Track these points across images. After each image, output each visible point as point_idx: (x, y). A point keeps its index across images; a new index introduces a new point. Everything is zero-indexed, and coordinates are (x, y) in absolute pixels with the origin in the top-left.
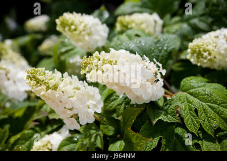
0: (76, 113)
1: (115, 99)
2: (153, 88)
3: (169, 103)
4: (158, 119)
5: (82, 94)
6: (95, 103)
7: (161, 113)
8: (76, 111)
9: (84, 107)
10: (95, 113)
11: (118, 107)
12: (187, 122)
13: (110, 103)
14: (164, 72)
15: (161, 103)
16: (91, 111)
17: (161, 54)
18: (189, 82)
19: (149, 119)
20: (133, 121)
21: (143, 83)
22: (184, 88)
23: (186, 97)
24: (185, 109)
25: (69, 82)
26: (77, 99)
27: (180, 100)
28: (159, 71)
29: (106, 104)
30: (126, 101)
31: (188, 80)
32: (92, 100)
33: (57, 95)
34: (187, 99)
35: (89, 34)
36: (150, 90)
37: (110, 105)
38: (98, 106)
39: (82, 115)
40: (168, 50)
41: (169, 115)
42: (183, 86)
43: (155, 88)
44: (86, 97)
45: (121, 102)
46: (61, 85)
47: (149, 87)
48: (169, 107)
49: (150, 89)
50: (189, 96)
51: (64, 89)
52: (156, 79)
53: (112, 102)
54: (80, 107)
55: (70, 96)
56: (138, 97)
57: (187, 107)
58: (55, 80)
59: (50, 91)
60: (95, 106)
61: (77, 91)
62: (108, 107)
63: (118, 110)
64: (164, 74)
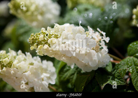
0: (32, 86)
1: (68, 70)
2: (98, 55)
3: (116, 68)
4: (106, 83)
5: (36, 68)
6: (48, 75)
7: (109, 78)
8: (31, 84)
9: (38, 80)
10: (50, 84)
11: (71, 77)
12: (136, 85)
13: (63, 74)
14: (107, 40)
15: (109, 69)
16: (46, 83)
17: (107, 24)
18: (135, 46)
19: (98, 85)
20: (83, 87)
21: (88, 51)
22: (131, 53)
23: (133, 60)
24: (133, 72)
25: (23, 59)
26: (31, 74)
27: (127, 64)
28: (103, 39)
29: (61, 76)
30: (78, 71)
31: (134, 45)
32: (46, 73)
33: (12, 72)
34: (134, 63)
35: (42, 14)
36: (95, 58)
37: (64, 76)
38: (52, 78)
39: (38, 87)
40: (114, 19)
41: (116, 79)
42: (130, 51)
43: (100, 55)
44: (40, 71)
45: (73, 72)
46: (15, 62)
47: (94, 55)
48: (116, 71)
49: (96, 56)
50: (135, 59)
51: (17, 65)
52: (100, 47)
53: (65, 73)
54: (34, 80)
55: (24, 71)
56: (86, 66)
57: (135, 70)
58: (8, 59)
59: (4, 69)
60: (49, 78)
61: (31, 66)
62: (62, 79)
63: (71, 80)
64: (107, 41)
